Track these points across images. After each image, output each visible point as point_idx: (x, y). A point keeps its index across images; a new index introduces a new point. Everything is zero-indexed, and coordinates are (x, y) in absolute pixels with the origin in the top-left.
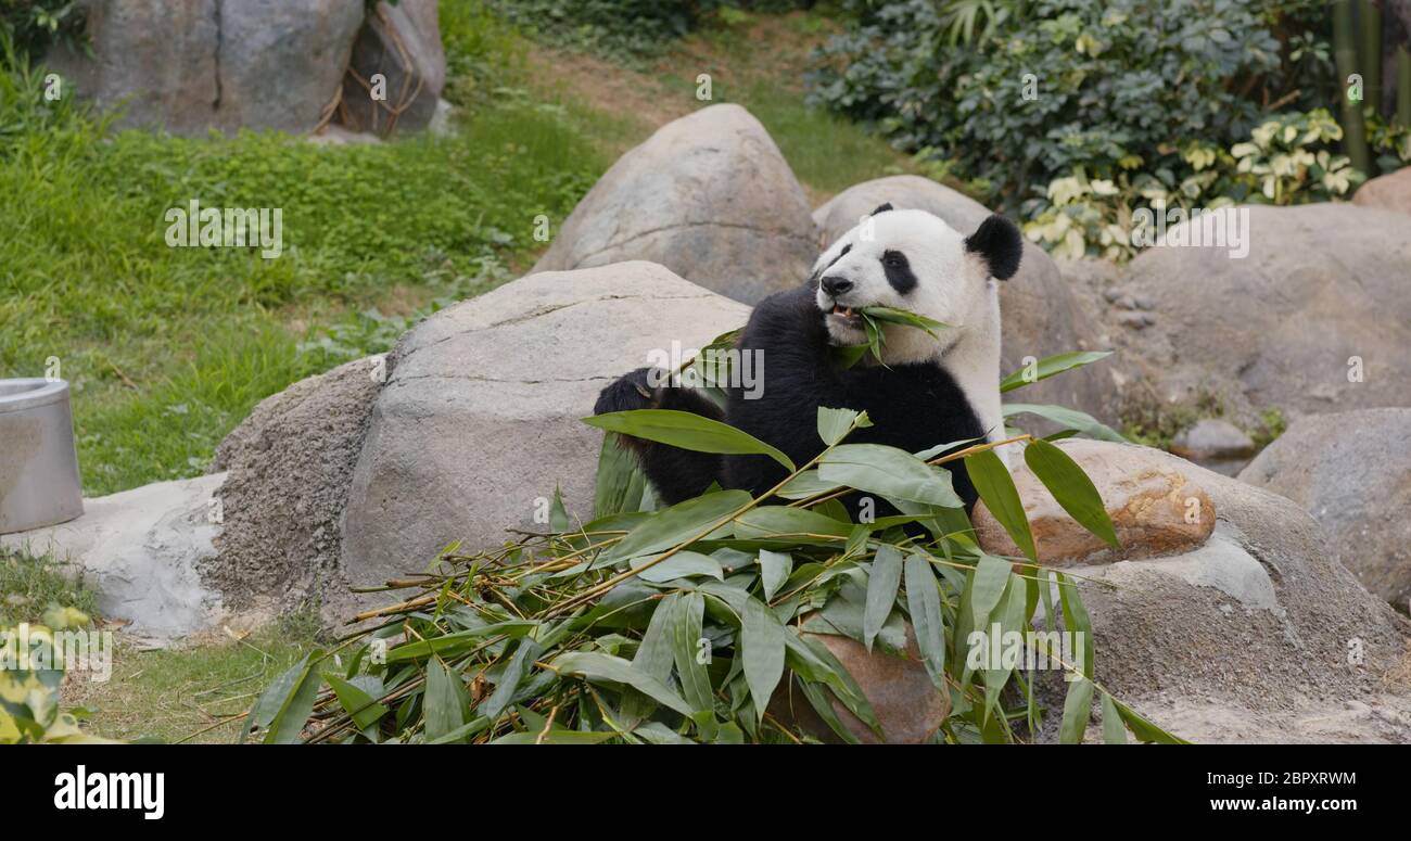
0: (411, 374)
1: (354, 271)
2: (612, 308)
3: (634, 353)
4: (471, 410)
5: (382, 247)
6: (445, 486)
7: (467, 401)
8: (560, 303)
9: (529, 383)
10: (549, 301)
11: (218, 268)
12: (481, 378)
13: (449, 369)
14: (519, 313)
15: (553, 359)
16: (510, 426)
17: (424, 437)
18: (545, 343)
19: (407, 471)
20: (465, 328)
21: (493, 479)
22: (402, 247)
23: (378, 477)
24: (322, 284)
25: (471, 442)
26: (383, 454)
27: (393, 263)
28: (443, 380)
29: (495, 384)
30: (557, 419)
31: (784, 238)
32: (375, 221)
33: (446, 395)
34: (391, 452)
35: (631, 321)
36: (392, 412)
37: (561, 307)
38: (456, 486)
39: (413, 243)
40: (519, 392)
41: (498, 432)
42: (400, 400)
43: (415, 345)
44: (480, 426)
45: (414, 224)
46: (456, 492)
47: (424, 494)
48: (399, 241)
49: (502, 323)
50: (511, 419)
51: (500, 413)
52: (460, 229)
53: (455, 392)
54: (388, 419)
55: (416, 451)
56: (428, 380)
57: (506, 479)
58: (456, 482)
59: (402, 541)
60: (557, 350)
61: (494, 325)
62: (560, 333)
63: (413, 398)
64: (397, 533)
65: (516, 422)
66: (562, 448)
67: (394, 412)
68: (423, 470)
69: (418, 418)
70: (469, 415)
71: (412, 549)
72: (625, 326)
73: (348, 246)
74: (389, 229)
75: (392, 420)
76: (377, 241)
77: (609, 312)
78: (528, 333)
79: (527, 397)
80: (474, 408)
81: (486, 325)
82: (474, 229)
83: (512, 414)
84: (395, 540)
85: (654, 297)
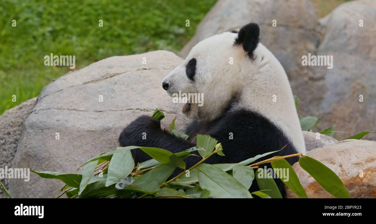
0: (41, 108)
1: (103, 48)
2: (142, 74)
3: (148, 97)
4: (68, 125)
5: (119, 36)
6: (53, 163)
7: (66, 121)
8: (117, 72)
9: (97, 112)
10: (113, 71)
11: (35, 47)
12: (74, 110)
13: (59, 106)
14: (97, 77)
15: (110, 100)
16: (85, 133)
17: (44, 139)
18: (108, 92)
19: (36, 156)
20: (70, 85)
21: (76, 159)
22: (128, 36)
23: (23, 159)
24: (86, 55)
25: (66, 141)
26: (25, 147)
27: (124, 44)
28: (56, 111)
29: (81, 113)
30: (108, 130)
31: (301, 31)
32: (116, 24)
33: (56, 118)
34: (29, 146)
35: (150, 81)
36: (31, 126)
37: (118, 74)
38: (58, 163)
39: (134, 34)
40: (92, 116)
41: (80, 136)
42: (35, 121)
43: (46, 93)
44: (72, 133)
45: (136, 25)
46: (58, 166)
47: (43, 167)
48: (127, 33)
49: (89, 82)
50: (86, 130)
51: (81, 127)
52: (158, 27)
53: (61, 117)
54: (28, 130)
55: (40, 146)
56: (49, 111)
57: (82, 159)
58: (58, 161)
59: (33, 190)
60: (113, 96)
61: (85, 83)
62: (116, 87)
63: (41, 120)
64: (31, 185)
65: (88, 131)
66: (109, 144)
67: (31, 127)
68: (44, 155)
69: (42, 130)
70: (66, 128)
71: (38, 194)
72: (147, 83)
73: (101, 36)
74: (123, 27)
75: (30, 131)
76: (116, 33)
77: (140, 76)
78: (101, 87)
79: (95, 119)
80: (69, 125)
81: (80, 83)
82: (165, 27)
83: (87, 127)
84: (30, 189)
85: (164, 69)
